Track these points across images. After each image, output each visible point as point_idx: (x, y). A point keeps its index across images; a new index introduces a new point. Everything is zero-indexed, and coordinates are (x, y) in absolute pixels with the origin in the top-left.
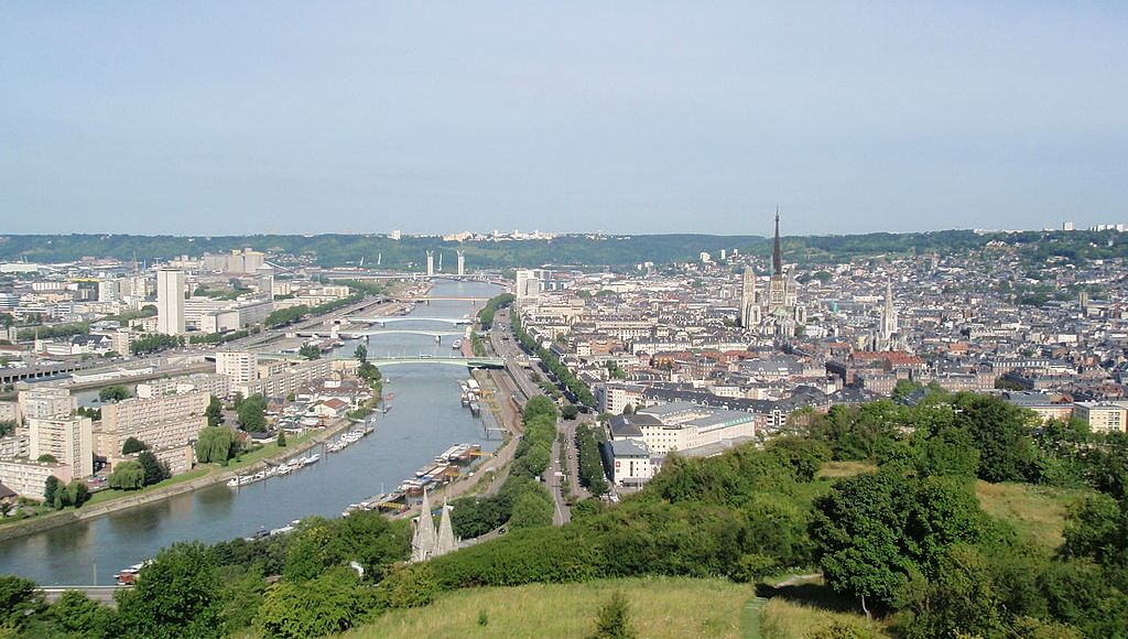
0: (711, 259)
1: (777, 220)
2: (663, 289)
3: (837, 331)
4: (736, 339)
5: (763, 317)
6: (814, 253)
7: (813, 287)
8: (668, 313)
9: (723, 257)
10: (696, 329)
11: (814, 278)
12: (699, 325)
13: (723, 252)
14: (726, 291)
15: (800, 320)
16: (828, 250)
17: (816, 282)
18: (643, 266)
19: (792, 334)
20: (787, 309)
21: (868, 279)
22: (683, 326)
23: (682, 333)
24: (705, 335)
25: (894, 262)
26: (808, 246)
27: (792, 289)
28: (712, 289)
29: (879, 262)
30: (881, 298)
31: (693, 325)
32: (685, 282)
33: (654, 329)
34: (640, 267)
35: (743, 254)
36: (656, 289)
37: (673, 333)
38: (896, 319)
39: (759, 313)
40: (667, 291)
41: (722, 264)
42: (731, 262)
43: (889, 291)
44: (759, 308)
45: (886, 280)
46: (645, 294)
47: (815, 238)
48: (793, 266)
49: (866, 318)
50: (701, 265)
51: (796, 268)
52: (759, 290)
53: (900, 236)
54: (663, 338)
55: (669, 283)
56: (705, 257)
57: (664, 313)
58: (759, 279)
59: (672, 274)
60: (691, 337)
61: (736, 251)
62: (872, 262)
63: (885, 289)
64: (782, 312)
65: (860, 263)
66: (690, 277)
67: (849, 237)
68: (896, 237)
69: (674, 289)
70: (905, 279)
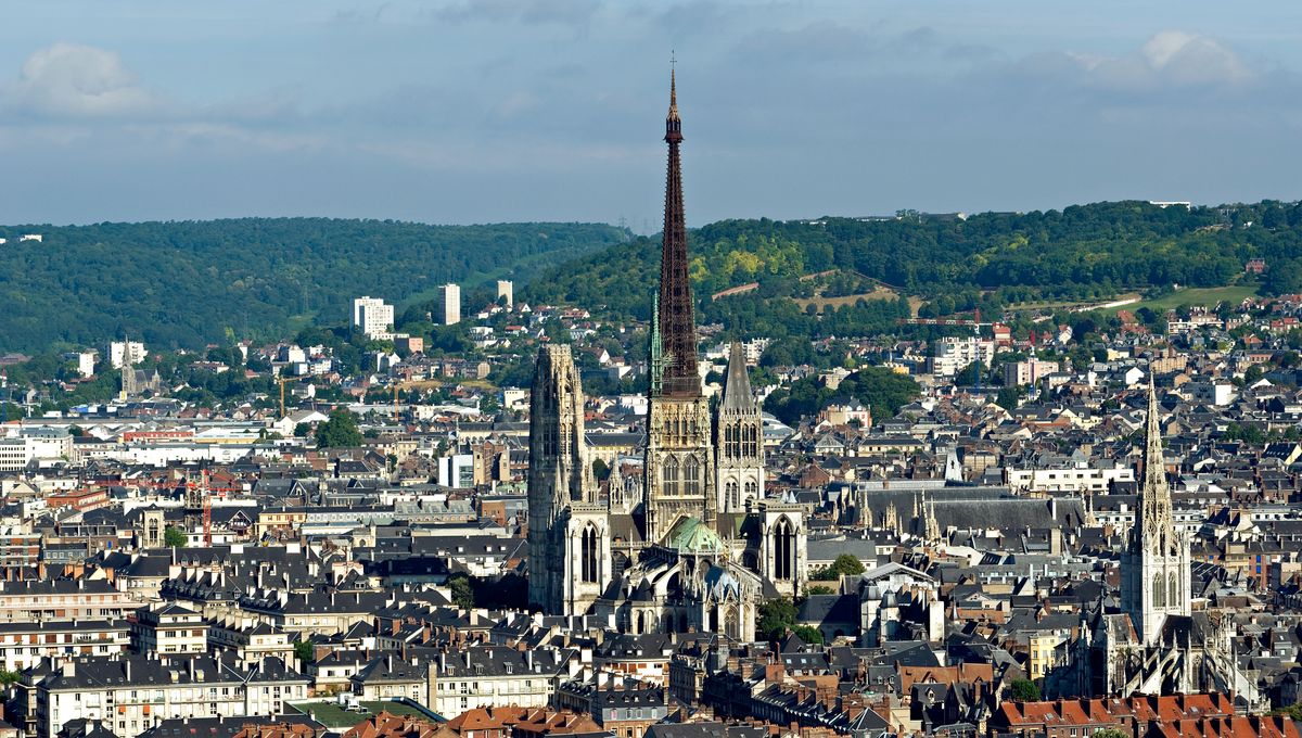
0: (398, 325)
1: (673, 136)
2: (190, 456)
3: (937, 613)
4: (506, 661)
5: (622, 564)
6: (839, 290)
7: (838, 434)
8: (205, 556)
9: (453, 314)
10: (330, 623)
11: (841, 396)
12: (344, 605)
13: (453, 295)
14: (461, 460)
15: (783, 570)
16: (894, 279)
17: (847, 414)
18: (103, 365)
19: (748, 632)
20: (724, 525)
21: (1066, 396)
22: (275, 609)
23: (271, 642)
24: (369, 643)
25: (1177, 327)
26: (815, 263)
27: (742, 443)
28: (402, 451)
29: (1114, 325)
30: (1121, 472)
31: (320, 604)
32: (286, 426)
33: (143, 625)
34: (86, 364)
35: (537, 300)
36: (157, 457)
37: (225, 639)
38: (1188, 558)
39: (605, 546)
40: (202, 465)
41: (450, 344)
42: (486, 338)
43: (1157, 452)
44: (601, 521)
45: (1139, 400)
46: (110, 478)
47: (841, 229)
48: (753, 351)
49: (1060, 558)
50: (354, 352)
51: (767, 360)
52: (607, 454)
53: (1200, 216)
54: (182, 661)
55: (214, 433)
56: (376, 317)
57: (190, 556)
58: (605, 404)
59: (229, 392)
60: (309, 656)
61: (506, 289)
62: (1082, 328)
63: (1140, 439)
64: (704, 539)
65: (1036, 333)
66: (307, 405)
67: (990, 225)
68: (1184, 220)
69: (236, 455)
70: (1224, 395)
